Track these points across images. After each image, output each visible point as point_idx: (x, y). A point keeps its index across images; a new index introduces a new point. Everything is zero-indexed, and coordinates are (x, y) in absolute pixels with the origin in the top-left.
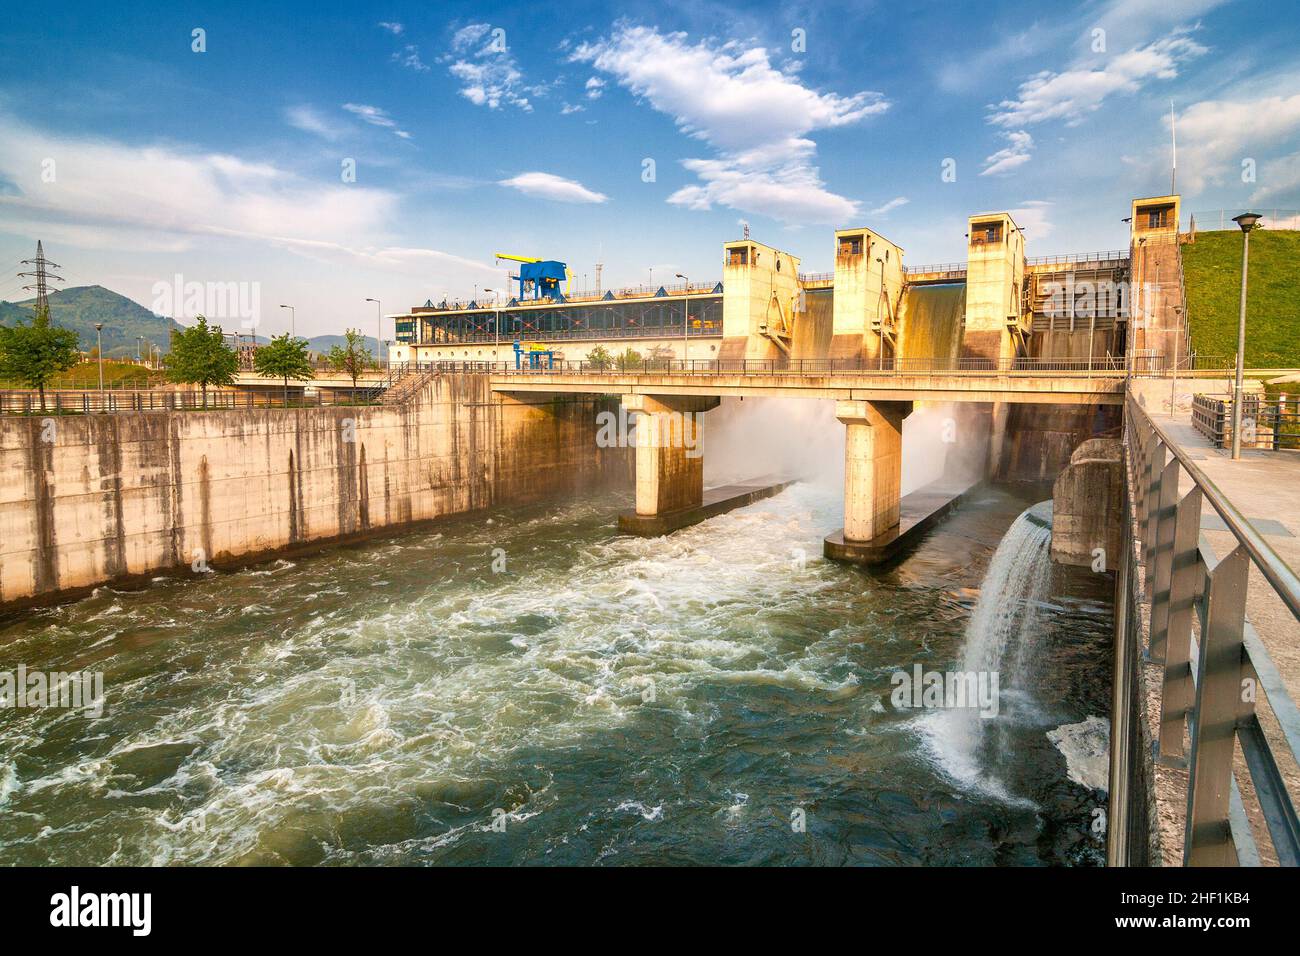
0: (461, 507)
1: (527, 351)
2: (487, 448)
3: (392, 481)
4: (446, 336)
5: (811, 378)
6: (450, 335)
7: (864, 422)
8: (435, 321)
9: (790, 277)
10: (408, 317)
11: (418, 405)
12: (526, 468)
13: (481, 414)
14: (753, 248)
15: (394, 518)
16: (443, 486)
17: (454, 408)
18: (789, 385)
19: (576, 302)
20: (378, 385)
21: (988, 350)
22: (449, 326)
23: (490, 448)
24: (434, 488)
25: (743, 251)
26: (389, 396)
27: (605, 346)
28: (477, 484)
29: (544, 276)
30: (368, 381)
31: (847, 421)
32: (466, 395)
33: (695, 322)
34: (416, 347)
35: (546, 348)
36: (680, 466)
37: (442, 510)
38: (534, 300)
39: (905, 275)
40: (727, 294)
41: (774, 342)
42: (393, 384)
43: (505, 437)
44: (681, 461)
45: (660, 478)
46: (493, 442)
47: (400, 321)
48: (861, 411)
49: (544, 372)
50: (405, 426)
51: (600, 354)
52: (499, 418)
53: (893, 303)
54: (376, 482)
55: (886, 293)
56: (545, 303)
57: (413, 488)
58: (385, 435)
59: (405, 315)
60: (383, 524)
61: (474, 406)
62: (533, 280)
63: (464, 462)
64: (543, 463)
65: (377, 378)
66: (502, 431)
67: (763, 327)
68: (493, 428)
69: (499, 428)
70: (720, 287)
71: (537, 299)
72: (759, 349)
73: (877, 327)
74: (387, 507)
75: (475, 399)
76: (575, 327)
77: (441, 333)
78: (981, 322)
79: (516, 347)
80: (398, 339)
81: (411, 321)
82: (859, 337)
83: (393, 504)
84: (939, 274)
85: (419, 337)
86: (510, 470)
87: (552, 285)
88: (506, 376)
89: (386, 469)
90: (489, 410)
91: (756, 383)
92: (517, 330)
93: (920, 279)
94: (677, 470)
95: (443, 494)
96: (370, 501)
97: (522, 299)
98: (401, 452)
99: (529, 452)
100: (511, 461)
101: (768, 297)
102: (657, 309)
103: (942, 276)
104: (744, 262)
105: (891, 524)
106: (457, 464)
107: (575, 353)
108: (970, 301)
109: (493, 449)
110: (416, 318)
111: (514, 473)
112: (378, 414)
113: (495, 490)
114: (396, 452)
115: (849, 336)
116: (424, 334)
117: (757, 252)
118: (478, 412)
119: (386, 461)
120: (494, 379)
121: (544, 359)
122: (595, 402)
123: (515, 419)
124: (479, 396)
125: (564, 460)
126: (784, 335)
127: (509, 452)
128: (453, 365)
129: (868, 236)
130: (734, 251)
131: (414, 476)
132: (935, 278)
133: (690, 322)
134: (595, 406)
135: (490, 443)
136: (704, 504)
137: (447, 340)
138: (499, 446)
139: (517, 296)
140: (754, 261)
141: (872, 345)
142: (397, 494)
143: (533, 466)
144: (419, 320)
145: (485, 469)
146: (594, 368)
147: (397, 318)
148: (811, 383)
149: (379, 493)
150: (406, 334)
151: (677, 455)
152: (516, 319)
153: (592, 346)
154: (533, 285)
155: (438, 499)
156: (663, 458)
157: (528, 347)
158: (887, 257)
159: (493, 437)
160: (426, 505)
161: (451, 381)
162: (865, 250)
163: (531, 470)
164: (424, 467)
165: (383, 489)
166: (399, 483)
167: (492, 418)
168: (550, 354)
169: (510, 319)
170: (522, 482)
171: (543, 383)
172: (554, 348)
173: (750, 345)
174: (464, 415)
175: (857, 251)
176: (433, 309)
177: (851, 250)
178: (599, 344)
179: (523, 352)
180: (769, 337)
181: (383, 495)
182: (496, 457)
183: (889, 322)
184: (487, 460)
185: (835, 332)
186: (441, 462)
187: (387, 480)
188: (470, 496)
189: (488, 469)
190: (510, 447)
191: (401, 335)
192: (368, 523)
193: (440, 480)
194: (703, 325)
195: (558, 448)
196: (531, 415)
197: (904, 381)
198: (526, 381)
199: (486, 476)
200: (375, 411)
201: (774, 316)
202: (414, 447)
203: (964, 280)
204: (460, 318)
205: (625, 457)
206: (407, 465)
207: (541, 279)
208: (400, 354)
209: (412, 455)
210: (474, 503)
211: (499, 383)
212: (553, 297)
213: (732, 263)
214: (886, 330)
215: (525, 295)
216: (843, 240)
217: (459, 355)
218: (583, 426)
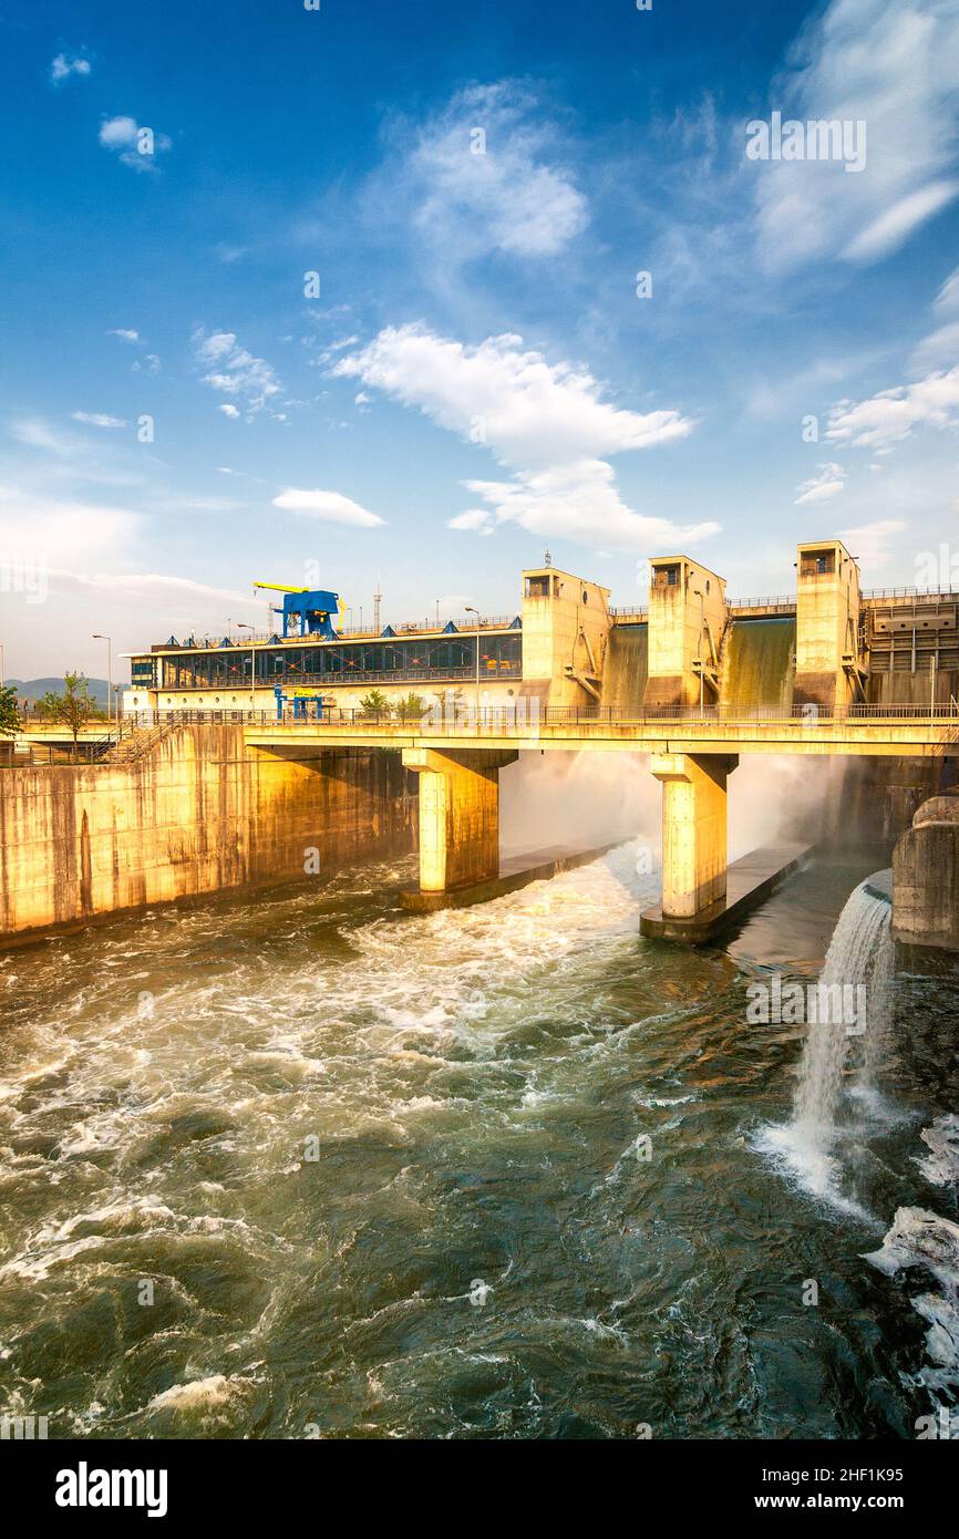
0: (208, 885)
1: (291, 697)
2: (240, 813)
3: (122, 856)
4: (193, 679)
5: (622, 729)
6: (198, 678)
7: (683, 778)
8: (180, 662)
9: (598, 610)
10: (147, 657)
11: (154, 764)
12: (288, 837)
13: (232, 772)
14: (555, 578)
15: (124, 901)
16: (186, 860)
17: (199, 766)
18: (597, 736)
19: (350, 638)
20: (105, 739)
21: (822, 693)
22: (197, 667)
23: (243, 813)
24: (174, 863)
25: (544, 580)
26: (118, 753)
27: (382, 691)
28: (228, 857)
29: (311, 608)
30: (93, 734)
31: (664, 778)
32: (215, 750)
33: (490, 662)
34: (156, 693)
35: (312, 693)
36: (472, 832)
37: (184, 890)
38: (300, 636)
39: (728, 610)
40: (526, 630)
41: (581, 686)
42: (124, 738)
43: (262, 800)
44: (472, 826)
45: (447, 847)
46: (247, 806)
47: (138, 662)
48: (680, 765)
49: (309, 721)
50: (138, 788)
51: (377, 700)
52: (254, 778)
53: (715, 641)
54: (101, 856)
55: (707, 630)
56: (313, 640)
57: (148, 864)
58: (113, 800)
59: (142, 654)
60: (110, 909)
61: (224, 764)
62: (299, 613)
63: (211, 832)
64: (309, 830)
65: (105, 730)
66: (258, 792)
67: (568, 669)
68: (247, 789)
69: (255, 789)
70: (518, 622)
71: (303, 635)
72: (564, 694)
73: (697, 668)
74: (115, 887)
75: (225, 755)
76: (349, 669)
77: (186, 676)
78: (813, 662)
79: (278, 693)
80: (134, 682)
81: (150, 661)
82: (677, 680)
83: (123, 883)
84: (766, 607)
85: (160, 681)
86: (270, 840)
87: (322, 619)
88: (263, 727)
89: (115, 841)
90: (243, 767)
91: (558, 734)
92: (279, 672)
93: (745, 613)
94: (468, 837)
95: (185, 869)
96: (94, 881)
97: (285, 636)
98: (134, 820)
99: (293, 817)
100: (269, 829)
101: (573, 634)
102: (446, 647)
103: (770, 611)
104: (546, 593)
105: (717, 896)
106: (203, 834)
107: (349, 699)
108: (800, 638)
109: (247, 815)
110: (156, 658)
111: (274, 843)
112: (104, 775)
113: (250, 863)
114: (127, 820)
115: (666, 678)
116: (167, 677)
117: (560, 582)
118: (228, 770)
119: (114, 832)
120: (248, 731)
121: (311, 706)
122: (372, 756)
123: (276, 778)
124: (230, 751)
125: (334, 826)
126: (593, 677)
127: (267, 818)
128: (201, 715)
129: (686, 565)
130: (534, 580)
131: (149, 848)
132: (762, 612)
133: (483, 663)
134: (371, 762)
135: (243, 808)
136: (501, 876)
137: (194, 684)
138: (255, 810)
139: (279, 631)
140: (557, 593)
141: (693, 688)
142: (129, 872)
143: (297, 835)
144: (160, 661)
145: (238, 838)
146: (370, 717)
147: (133, 658)
148: (622, 733)
149: (106, 870)
150: (145, 677)
151: (468, 818)
152: (278, 659)
153: (368, 691)
154: (299, 619)
155: (180, 876)
156: (451, 822)
157: (291, 692)
158: (708, 588)
159: (247, 800)
160: (165, 884)
161: (196, 733)
162: (683, 581)
163: (294, 840)
164: (163, 838)
165: (109, 866)
166: (131, 856)
167: (246, 778)
168: (318, 700)
169: (271, 659)
170: (283, 853)
171: (310, 735)
172: (324, 693)
173: (553, 689)
174: (211, 774)
175: (673, 581)
176: (178, 648)
177: (666, 581)
178: (376, 689)
179: (285, 698)
180: (575, 679)
181: (110, 872)
182: (251, 823)
183: (711, 662)
184: (241, 828)
185: (651, 675)
186: (182, 831)
187: (115, 854)
188: (220, 872)
189: (242, 839)
190: (268, 813)
191: (138, 678)
192: (91, 909)
193: (182, 852)
194: (499, 666)
195: (327, 813)
196: (295, 774)
197: (727, 731)
198: (287, 732)
199: (239, 847)
200: (100, 770)
201: (581, 656)
202: (150, 814)
203: (794, 615)
204: (209, 658)
205: (407, 821)
206: (141, 836)
207: (308, 612)
208: (137, 702)
209: (147, 823)
210: (224, 880)
211: (253, 735)
212: (322, 634)
213: (532, 595)
214: (708, 672)
215: (289, 630)
216: (658, 568)
217: (208, 702)
218: (357, 786)
